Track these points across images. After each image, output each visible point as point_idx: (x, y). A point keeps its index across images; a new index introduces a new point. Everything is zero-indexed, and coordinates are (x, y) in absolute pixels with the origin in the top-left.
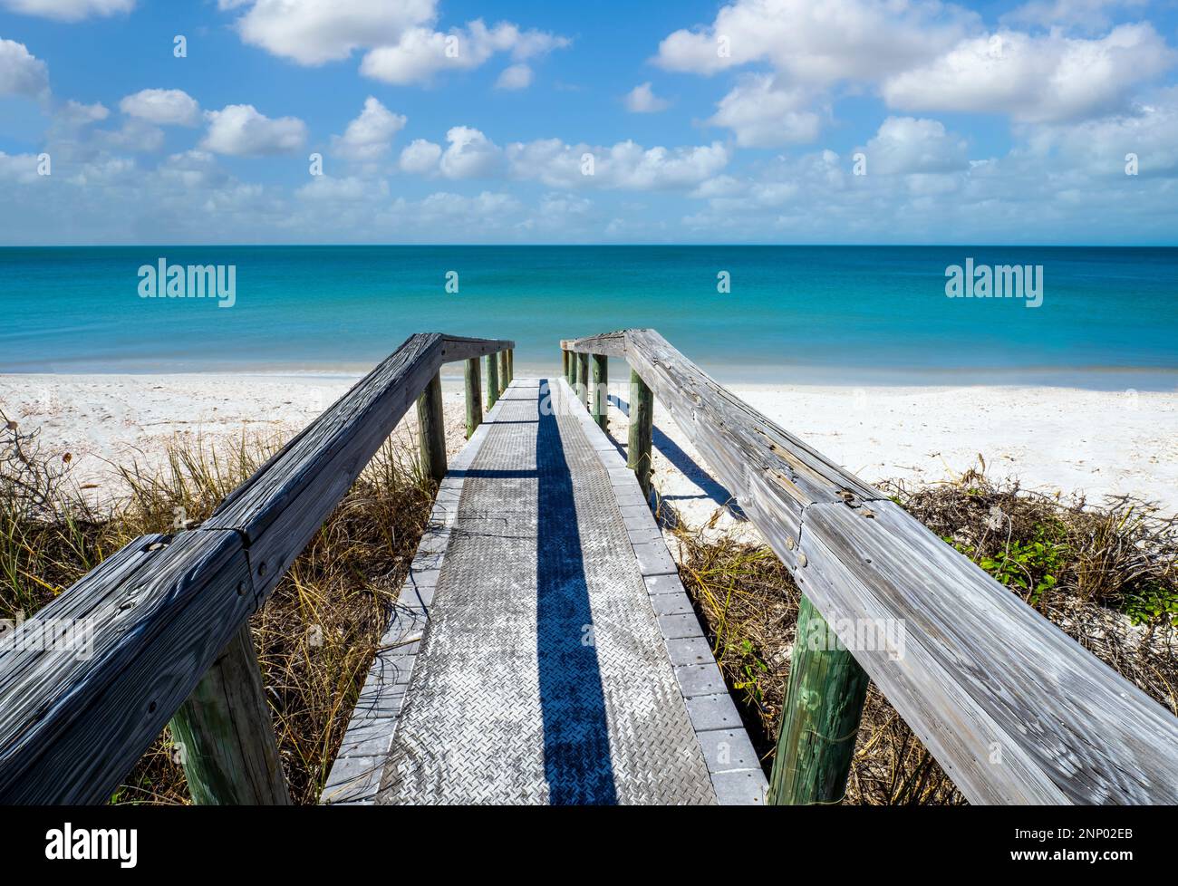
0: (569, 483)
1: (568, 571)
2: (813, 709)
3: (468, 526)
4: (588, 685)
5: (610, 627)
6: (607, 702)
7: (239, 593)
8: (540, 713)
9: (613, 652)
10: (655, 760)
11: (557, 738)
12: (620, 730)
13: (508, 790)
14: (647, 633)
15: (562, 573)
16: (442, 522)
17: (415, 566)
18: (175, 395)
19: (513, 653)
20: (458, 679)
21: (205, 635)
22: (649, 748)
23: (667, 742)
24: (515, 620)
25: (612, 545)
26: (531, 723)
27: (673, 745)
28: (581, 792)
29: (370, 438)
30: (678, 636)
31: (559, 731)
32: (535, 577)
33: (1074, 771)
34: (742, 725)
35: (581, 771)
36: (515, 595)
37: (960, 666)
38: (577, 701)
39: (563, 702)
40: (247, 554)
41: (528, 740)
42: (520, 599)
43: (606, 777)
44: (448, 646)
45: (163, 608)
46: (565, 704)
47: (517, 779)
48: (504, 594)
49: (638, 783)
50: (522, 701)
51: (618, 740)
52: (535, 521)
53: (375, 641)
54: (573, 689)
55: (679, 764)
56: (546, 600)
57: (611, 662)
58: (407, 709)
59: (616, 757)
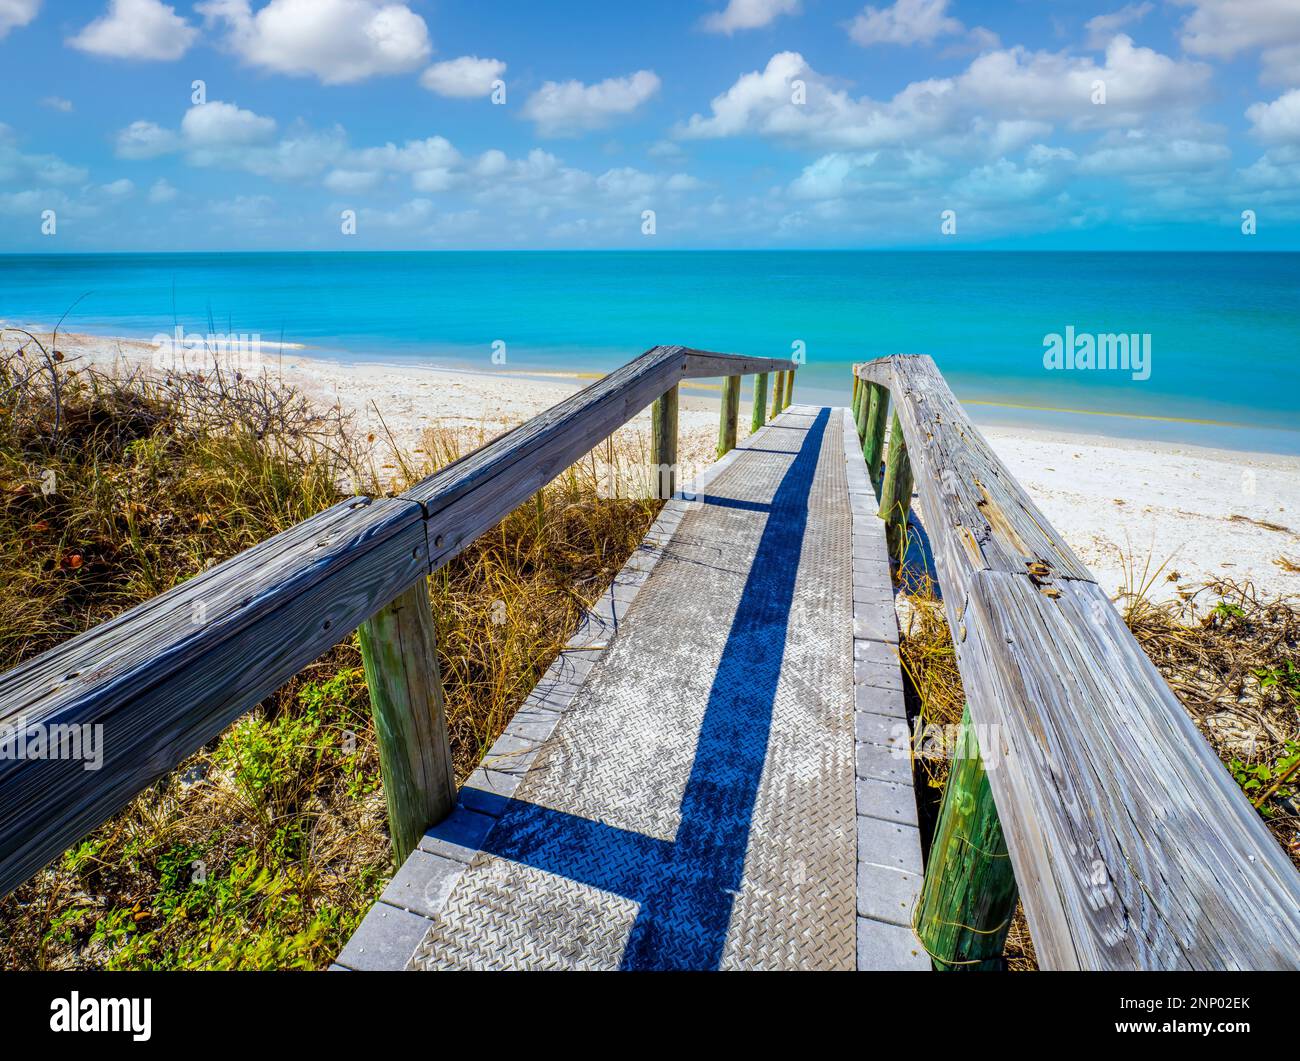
0: (803, 523)
1: (771, 616)
2: (967, 814)
3: (678, 550)
4: (753, 734)
5: (798, 682)
6: (768, 757)
7: (414, 556)
8: (695, 748)
9: (792, 709)
10: (801, 828)
11: (705, 775)
12: (772, 787)
13: (642, 808)
14: (836, 697)
15: (764, 615)
16: (655, 542)
17: (618, 579)
18: (469, 393)
19: (687, 683)
20: (628, 695)
21: (377, 582)
22: (797, 814)
23: (820, 814)
24: (699, 652)
25: (829, 598)
26: (683, 754)
27: (826, 820)
28: (711, 833)
29: (574, 443)
30: (873, 711)
31: (708, 770)
32: (733, 615)
33: (1103, 905)
34: (917, 824)
35: (717, 813)
36: (707, 628)
37: (1045, 770)
38: (736, 747)
39: (722, 743)
40: (425, 525)
41: (676, 768)
42: (710, 632)
43: (741, 828)
44: (627, 661)
45: (345, 551)
46: (724, 746)
47: (653, 801)
48: (695, 624)
49: (774, 844)
50: (681, 730)
51: (766, 797)
52: (751, 557)
53: (563, 640)
54: (736, 734)
55: (826, 840)
56: (738, 639)
57: (786, 718)
58: (573, 709)
59: (759, 812)
